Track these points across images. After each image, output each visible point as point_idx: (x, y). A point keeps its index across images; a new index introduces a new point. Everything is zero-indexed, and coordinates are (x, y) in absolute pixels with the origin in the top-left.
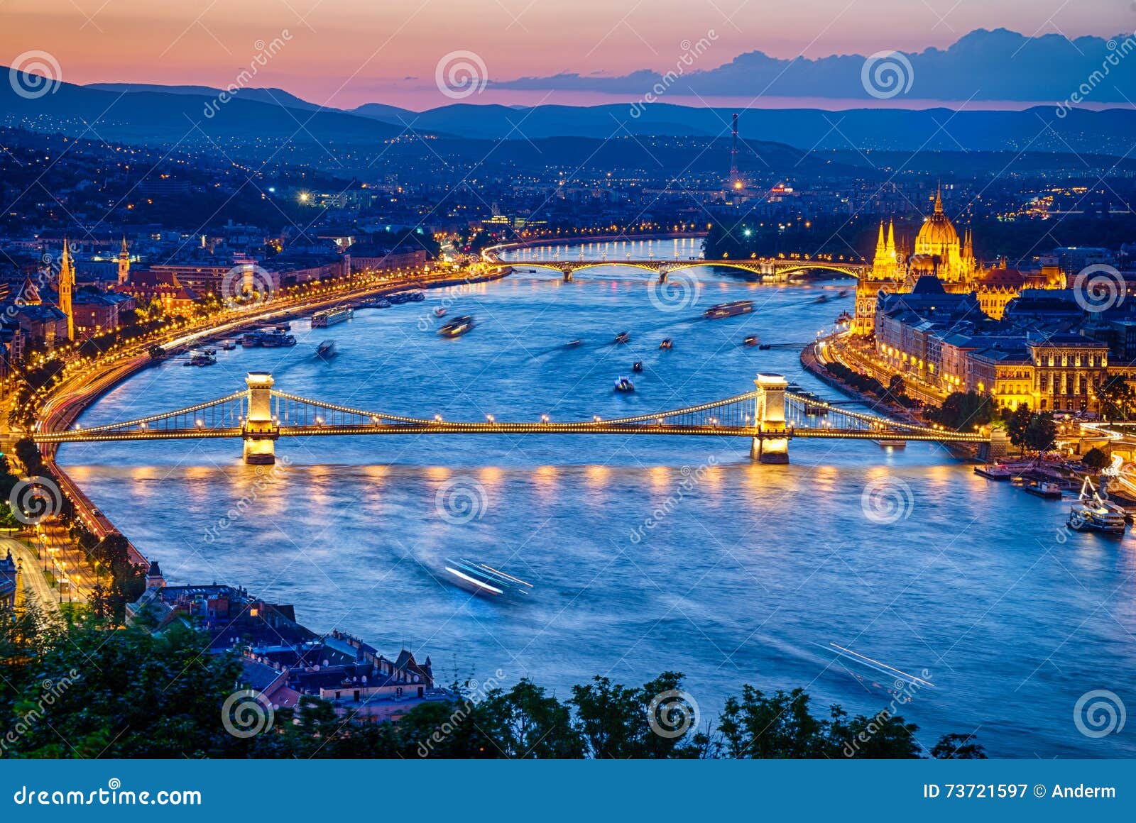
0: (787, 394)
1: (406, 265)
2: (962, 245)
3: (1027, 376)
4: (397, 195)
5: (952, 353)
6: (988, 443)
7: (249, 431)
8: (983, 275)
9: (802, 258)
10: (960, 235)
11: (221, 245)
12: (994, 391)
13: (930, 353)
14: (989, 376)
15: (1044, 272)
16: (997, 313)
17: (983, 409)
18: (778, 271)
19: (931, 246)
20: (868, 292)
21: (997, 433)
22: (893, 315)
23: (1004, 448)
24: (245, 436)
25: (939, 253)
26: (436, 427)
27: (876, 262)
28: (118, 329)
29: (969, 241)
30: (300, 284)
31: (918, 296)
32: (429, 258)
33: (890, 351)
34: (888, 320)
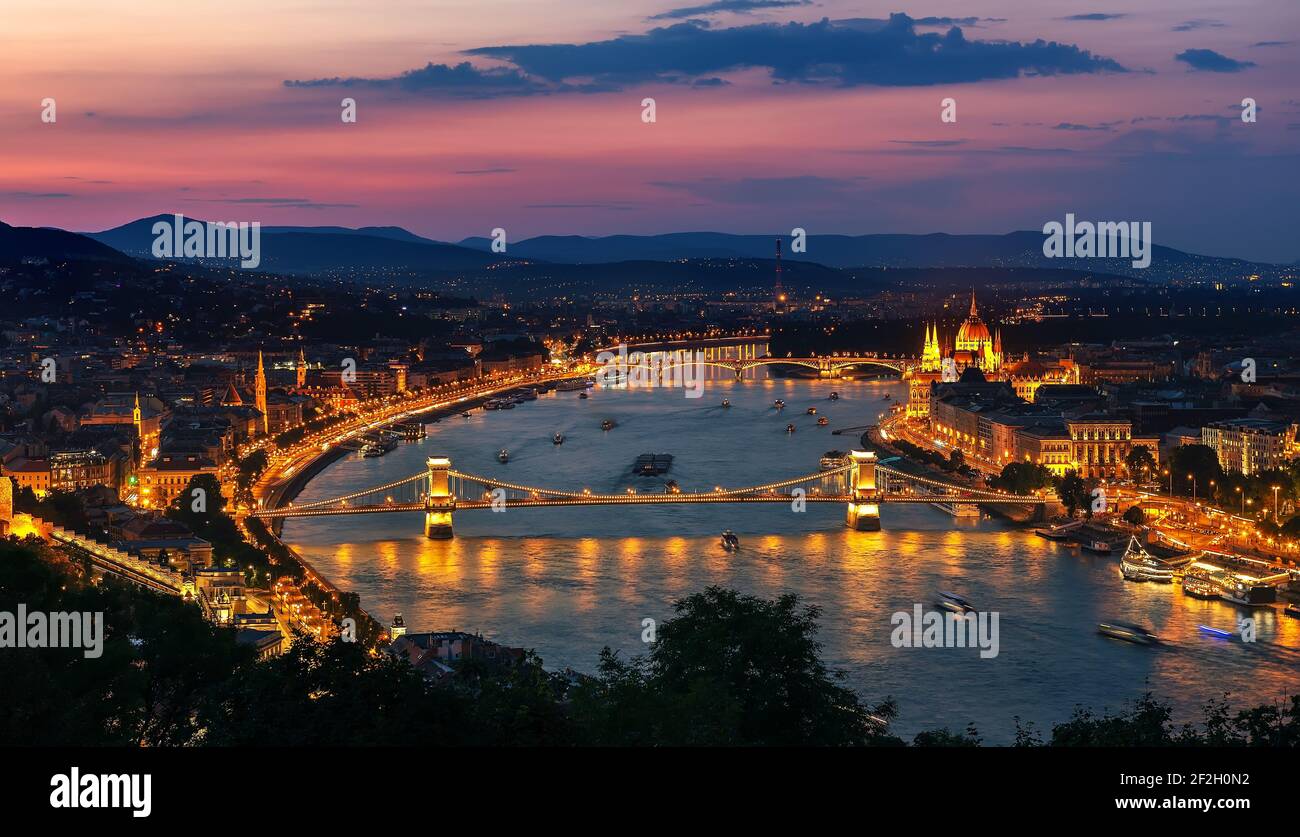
0: (877, 467)
1: (526, 367)
2: (993, 343)
3: (1066, 449)
4: (506, 311)
5: (1002, 431)
6: (1043, 504)
7: (431, 505)
8: (1011, 367)
9: (852, 356)
10: (992, 334)
11: (374, 354)
12: (1039, 461)
13: (981, 431)
14: (1036, 451)
15: (1062, 363)
16: (1030, 397)
17: (1037, 476)
18: (834, 367)
19: (969, 343)
20: (920, 382)
21: (1051, 496)
22: (946, 400)
23: (1056, 509)
24: (429, 509)
25: (976, 348)
26: (586, 499)
27: (925, 358)
28: (303, 424)
29: (998, 339)
30: (443, 385)
31: (965, 384)
32: (544, 362)
33: (945, 430)
34: (941, 404)
